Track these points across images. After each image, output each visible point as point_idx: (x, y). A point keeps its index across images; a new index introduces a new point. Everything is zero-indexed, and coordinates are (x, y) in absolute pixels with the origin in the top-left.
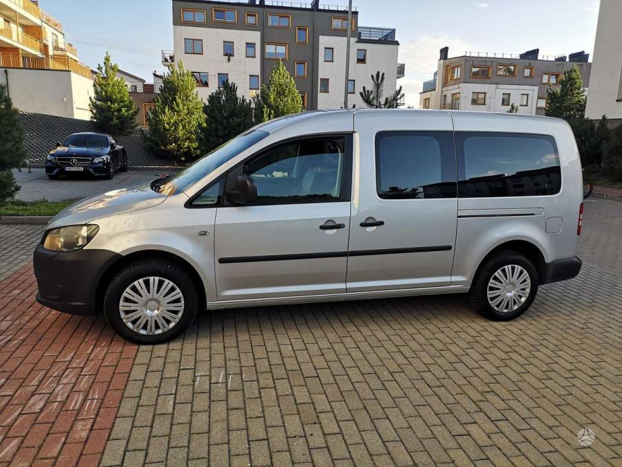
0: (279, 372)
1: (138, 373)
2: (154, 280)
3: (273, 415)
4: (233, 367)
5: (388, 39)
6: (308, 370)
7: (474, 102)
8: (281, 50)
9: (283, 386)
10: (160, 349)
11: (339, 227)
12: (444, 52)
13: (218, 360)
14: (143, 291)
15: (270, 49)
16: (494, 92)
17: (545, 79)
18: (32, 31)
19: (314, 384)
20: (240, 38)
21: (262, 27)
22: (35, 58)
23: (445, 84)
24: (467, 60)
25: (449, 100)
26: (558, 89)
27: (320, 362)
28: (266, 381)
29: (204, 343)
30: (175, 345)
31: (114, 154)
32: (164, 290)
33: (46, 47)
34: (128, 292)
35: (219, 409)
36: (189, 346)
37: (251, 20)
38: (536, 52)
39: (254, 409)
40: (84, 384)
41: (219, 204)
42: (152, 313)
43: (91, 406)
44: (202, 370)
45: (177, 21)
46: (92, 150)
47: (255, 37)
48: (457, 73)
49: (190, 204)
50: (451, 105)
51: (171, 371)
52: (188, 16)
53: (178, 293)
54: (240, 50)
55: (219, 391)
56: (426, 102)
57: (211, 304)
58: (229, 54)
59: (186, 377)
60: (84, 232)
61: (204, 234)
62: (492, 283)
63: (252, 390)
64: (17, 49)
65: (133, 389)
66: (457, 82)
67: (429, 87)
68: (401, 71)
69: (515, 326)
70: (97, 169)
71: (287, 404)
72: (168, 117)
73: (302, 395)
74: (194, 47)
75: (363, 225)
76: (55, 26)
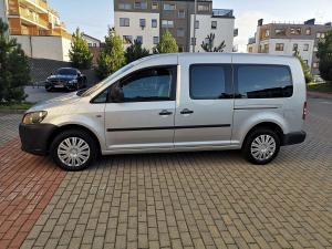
0: (134, 186)
1: (64, 184)
2: (74, 139)
3: (124, 206)
4: (111, 183)
5: (229, 15)
6: (148, 185)
7: (278, 49)
8: (171, 23)
9: (134, 193)
10: (78, 174)
11: (169, 113)
12: (260, 21)
13: (105, 179)
14: (69, 144)
15: (165, 22)
16: (289, 44)
17: (318, 35)
18: (44, 16)
19: (149, 192)
20: (149, 17)
21: (160, 11)
22: (45, 31)
23: (261, 39)
24: (273, 26)
25: (263, 48)
26: (324, 41)
27: (156, 182)
28: (125, 190)
29: (100, 171)
30: (85, 172)
31: (79, 79)
32: (79, 144)
33: (50, 24)
34: (62, 145)
35: (99, 202)
36: (92, 173)
37: (154, 7)
38: (313, 20)
39: (116, 202)
40: (37, 188)
41: (107, 102)
42: (74, 156)
43: (38, 198)
44: (96, 184)
45: (116, 9)
46: (69, 77)
47: (157, 16)
48: (268, 33)
49: (92, 101)
50: (264, 51)
51: (80, 184)
52: (121, 6)
53: (87, 146)
54: (149, 23)
55: (101, 194)
56: (250, 49)
57: (104, 152)
58: (143, 26)
59: (87, 187)
60: (41, 115)
61: (99, 116)
62: (253, 144)
63: (117, 194)
64: (35, 26)
65: (59, 192)
66: (267, 38)
67: (252, 41)
68: (236, 32)
69: (266, 167)
70: (70, 86)
71: (133, 201)
72: (108, 60)
73: (142, 197)
74: (125, 23)
75: (182, 113)
76: (55, 13)
